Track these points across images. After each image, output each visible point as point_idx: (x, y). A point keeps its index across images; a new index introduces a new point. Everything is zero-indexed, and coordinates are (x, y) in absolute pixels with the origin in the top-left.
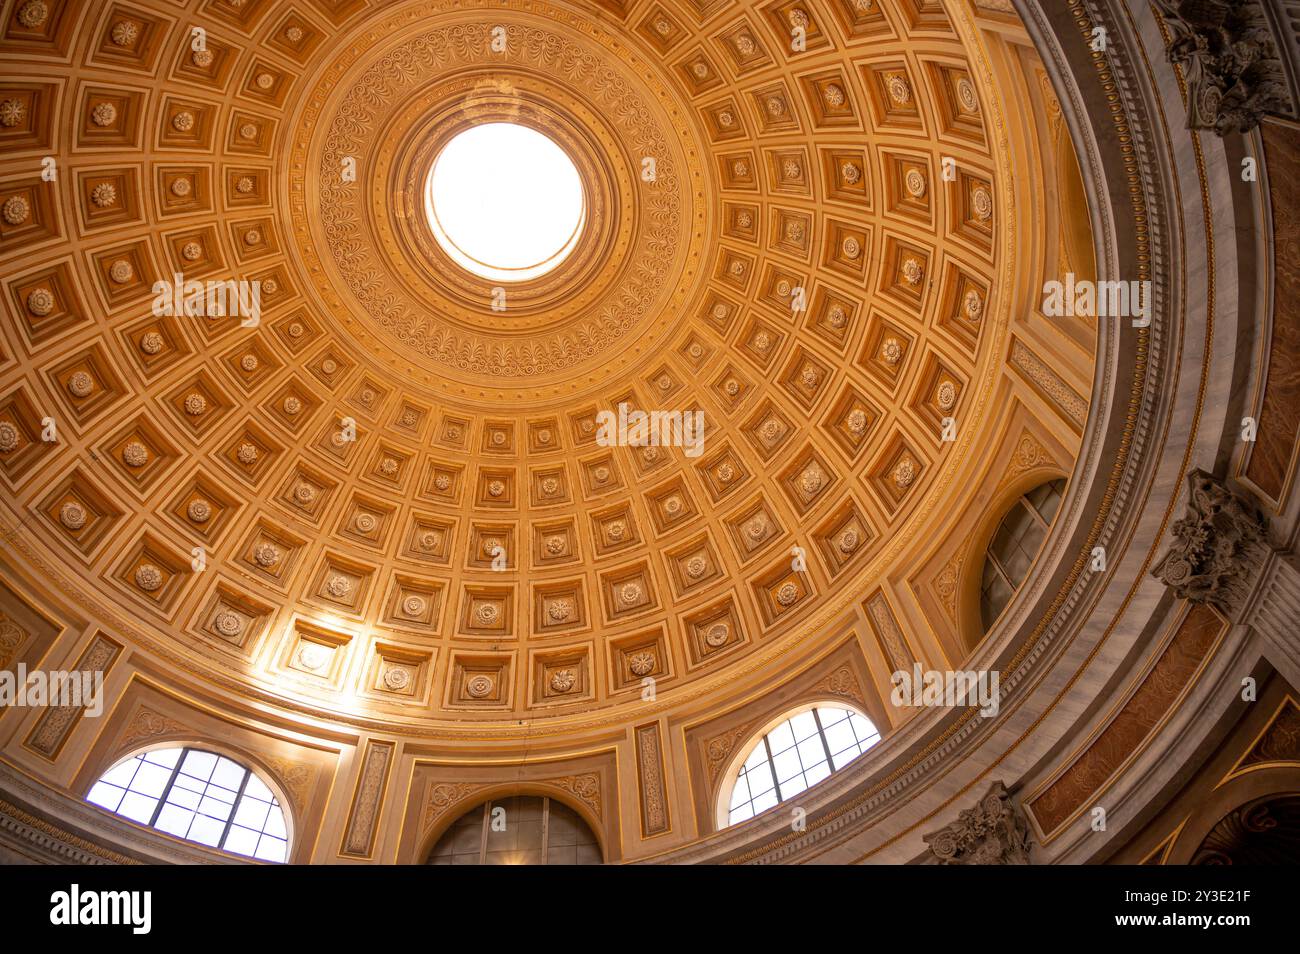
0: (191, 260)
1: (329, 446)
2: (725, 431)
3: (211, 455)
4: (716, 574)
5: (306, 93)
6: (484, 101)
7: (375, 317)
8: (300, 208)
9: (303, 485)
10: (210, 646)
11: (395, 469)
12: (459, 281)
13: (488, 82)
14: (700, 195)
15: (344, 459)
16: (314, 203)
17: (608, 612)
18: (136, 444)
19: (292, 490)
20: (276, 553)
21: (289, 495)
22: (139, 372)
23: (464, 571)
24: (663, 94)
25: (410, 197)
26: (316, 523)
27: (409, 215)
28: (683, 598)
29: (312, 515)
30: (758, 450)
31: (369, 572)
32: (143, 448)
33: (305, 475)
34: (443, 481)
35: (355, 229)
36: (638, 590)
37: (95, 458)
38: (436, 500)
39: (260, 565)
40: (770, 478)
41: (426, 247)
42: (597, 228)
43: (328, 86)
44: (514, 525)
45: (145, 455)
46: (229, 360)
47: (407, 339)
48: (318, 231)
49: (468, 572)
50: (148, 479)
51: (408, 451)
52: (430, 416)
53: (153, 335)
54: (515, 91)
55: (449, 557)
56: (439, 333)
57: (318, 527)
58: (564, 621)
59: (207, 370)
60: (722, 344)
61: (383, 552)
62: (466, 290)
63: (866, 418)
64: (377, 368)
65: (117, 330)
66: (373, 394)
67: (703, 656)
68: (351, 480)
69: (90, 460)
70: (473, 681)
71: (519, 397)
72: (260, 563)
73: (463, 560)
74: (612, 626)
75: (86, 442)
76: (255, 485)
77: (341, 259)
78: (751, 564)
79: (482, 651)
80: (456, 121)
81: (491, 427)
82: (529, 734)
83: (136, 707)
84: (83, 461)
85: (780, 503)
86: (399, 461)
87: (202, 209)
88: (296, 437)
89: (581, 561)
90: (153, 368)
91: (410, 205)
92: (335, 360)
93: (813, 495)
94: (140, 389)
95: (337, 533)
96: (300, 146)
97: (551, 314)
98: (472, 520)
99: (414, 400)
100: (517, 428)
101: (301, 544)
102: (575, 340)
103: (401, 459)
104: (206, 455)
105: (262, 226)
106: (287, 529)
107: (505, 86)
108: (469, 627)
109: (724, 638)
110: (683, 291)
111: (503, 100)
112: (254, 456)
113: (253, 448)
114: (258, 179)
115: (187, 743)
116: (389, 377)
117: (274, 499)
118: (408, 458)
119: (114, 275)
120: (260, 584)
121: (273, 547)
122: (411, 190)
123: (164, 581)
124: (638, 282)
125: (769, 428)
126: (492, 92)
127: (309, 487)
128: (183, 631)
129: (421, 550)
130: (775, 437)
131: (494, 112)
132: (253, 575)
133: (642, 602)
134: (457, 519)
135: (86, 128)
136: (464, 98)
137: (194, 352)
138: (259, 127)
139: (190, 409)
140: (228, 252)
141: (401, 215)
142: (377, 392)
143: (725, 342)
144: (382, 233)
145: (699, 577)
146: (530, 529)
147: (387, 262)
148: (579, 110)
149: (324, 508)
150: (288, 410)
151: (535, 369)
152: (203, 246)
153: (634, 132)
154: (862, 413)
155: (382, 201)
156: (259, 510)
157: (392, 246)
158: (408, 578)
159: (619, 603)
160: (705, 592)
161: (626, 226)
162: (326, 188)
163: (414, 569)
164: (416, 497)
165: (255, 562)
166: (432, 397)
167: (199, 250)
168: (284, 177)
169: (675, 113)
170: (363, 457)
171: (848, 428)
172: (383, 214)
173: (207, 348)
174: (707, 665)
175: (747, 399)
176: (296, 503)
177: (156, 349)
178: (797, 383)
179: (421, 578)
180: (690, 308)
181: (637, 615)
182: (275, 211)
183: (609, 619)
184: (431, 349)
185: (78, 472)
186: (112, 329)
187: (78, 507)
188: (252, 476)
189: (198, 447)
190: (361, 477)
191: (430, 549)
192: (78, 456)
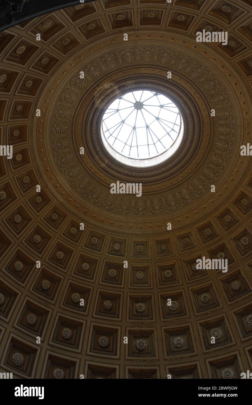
0: (39, 243)
1: (138, 281)
3: (94, 316)
5: (36, 150)
6: (102, 97)
7: (121, 214)
8: (64, 193)
9: (137, 305)
11: (171, 274)
12: (145, 174)
13: (98, 89)
14: (223, 67)
15: (147, 283)
16: (67, 187)
18: (65, 329)
19: (134, 310)
20: (144, 342)
21: (135, 313)
22: (48, 300)
23: (229, 306)
24: (173, 39)
25: (102, 155)
26: (152, 319)
27: (106, 163)
29: (149, 316)
31: (188, 328)
32: (68, 329)
33: (136, 300)
35: (90, 184)
37: (53, 346)
41: (122, 171)
43: (41, 140)
45: (70, 331)
46: (77, 271)
47: (140, 214)
48: (77, 196)
49: (231, 305)
50: (77, 341)
51: (172, 263)
53: (44, 282)
54: (112, 84)
55: (218, 302)
57: (154, 320)
59: (72, 281)
61: (188, 316)
64: (137, 235)
65: (31, 290)
66: (141, 246)
69: (52, 349)
71: (205, 208)
72: (140, 351)
73: (226, 300)
75: (46, 342)
76: (118, 317)
77: (92, 200)
81: (201, 230)
84: (50, 350)
86: (170, 269)
87: (30, 221)
88: (122, 286)
90: (52, 295)
91: (104, 159)
92: (117, 242)
94: (53, 307)
95: (164, 318)
96: (47, 170)
97: (194, 162)
100: (213, 223)
101: (152, 332)
102: (213, 166)
103: (172, 268)
104: (92, 317)
105: (55, 210)
106: (142, 329)
107: (106, 86)
108: (246, 333)
111: (109, 91)
112: (111, 305)
113: (108, 301)
116: (143, 235)
117: (129, 318)
118: (174, 265)
119: (17, 270)
120: (145, 361)
121: (141, 340)
122: (100, 153)
124: (223, 122)
126: (103, 91)
127: (140, 304)
129: (205, 305)
132: (140, 358)
134: (211, 282)
136: (94, 102)
137: (63, 278)
138: (29, 175)
140: (49, 229)
141: (103, 165)
142: (143, 245)
146: (248, 268)
148: (143, 71)
149: (152, 310)
150: (112, 276)
151: (203, 191)
152: (40, 235)
153: (173, 62)
155: (92, 166)
156: (126, 327)
158: (206, 322)
161: (200, 102)
162: (68, 177)
163: (207, 316)
164: (188, 282)
165: (137, 351)
167: (39, 237)
168: (50, 186)
169: (184, 42)
170: (154, 277)
172: (96, 170)
173: (66, 273)
176: (139, 315)
177: (49, 286)
179: (212, 319)
182: (56, 201)
184: (153, 211)
185: (50, 356)
186: (29, 291)
187: (58, 370)
188: (115, 314)
189: (87, 316)
190: (159, 287)
191: (208, 302)
192: (47, 350)
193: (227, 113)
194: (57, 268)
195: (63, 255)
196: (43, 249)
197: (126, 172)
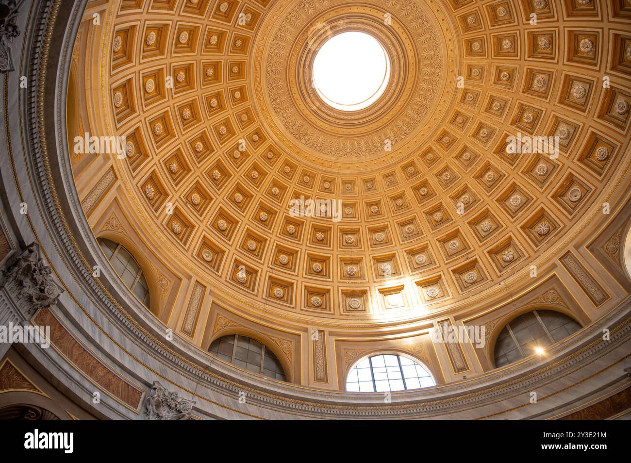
0: (256, 178)
1: (347, 216)
2: (515, 99)
3: (308, 245)
4: (555, 167)
5: (253, 88)
6: (315, 38)
7: (331, 155)
8: (278, 133)
9: (347, 237)
10: (353, 316)
11: (377, 209)
12: (353, 117)
13: (312, 29)
15: (355, 218)
16: (282, 127)
17: (510, 215)
18: (282, 256)
19: (344, 241)
20: (354, 268)
21: (345, 243)
22: (266, 229)
23: (432, 234)
25: (313, 98)
26: (361, 248)
27: (317, 106)
28: (544, 188)
29: (357, 246)
30: (539, 96)
31: (394, 256)
32: (285, 256)
33: (345, 232)
34: (399, 202)
35: (302, 126)
36: (519, 197)
37: (272, 269)
38: (402, 212)
39: (351, 276)
40: (554, 105)
41: (332, 114)
42: (394, 53)
43: (258, 79)
44: (441, 202)
45: (287, 258)
47: (348, 155)
48: (290, 137)
49: (434, 233)
50: (293, 266)
51: (378, 199)
52: (377, 179)
53: (262, 213)
54: (325, 24)
55: (422, 231)
56: (359, 144)
57: (363, 249)
58: (491, 230)
59: (287, 214)
60: (486, 61)
61: (394, 245)
62: (358, 119)
63: (590, 41)
64: (345, 174)
65: (250, 219)
67: (573, 209)
68: (363, 224)
69: (271, 270)
70: (466, 277)
71: (408, 147)
72: (351, 275)
73: (429, 230)
74: (516, 220)
75: (266, 265)
76: (330, 246)
77: (304, 141)
78: (571, 152)
79: (462, 262)
80: (310, 55)
81: (404, 168)
82: (507, 287)
83: (342, 351)
84: (269, 272)
85: (567, 113)
86: (377, 205)
87: (248, 157)
89: (482, 200)
90: (269, 225)
91: (315, 101)
92: (327, 181)
93: (585, 98)
94: (270, 235)
95: (372, 247)
96: (263, 110)
97: (399, 104)
98: (422, 211)
99: (367, 177)
100: (416, 161)
101: (361, 260)
102: (417, 107)
103: (377, 204)
105: (270, 149)
106: (352, 257)
107: (319, 25)
108: (449, 256)
109: (579, 194)
110: (451, 50)
111: (322, 31)
112: (323, 236)
113: (320, 233)
114: (257, 132)
115: (369, 355)
116: (351, 174)
117: (340, 248)
118: (379, 201)
119: (237, 201)
120: (356, 283)
121: (351, 267)
122: (311, 95)
123: (322, 300)
124: (428, 62)
125: (538, 82)
126: (316, 31)
127: (349, 236)
128: (341, 315)
129: (409, 235)
130: (544, 84)
131: (322, 39)
132: (351, 281)
133: (524, 202)
134: (415, 214)
135: (197, 156)
136: (307, 43)
137: (278, 211)
138: (246, 113)
139: (291, 232)
140: (266, 166)
141: (314, 108)
142: (351, 183)
143: (488, 58)
144: (312, 120)
145: (546, 173)
146: (449, 200)
147: (321, 130)
148: (354, 9)
149: (360, 241)
151: (407, 131)
152: (257, 171)
154: (587, 40)
155: (305, 108)
156: (337, 255)
157: (320, 123)
158: (410, 249)
159: (512, 208)
160: (554, 178)
161: (407, 42)
162: (282, 118)
163: (411, 244)
164: (393, 215)
165: (348, 276)
166: (373, 171)
167: (256, 173)
168: (266, 125)
170: (362, 212)
171: (584, 53)
172: (308, 112)
174: (578, 212)
175: (516, 77)
176: (349, 245)
177: (266, 218)
178: (539, 50)
179: (416, 246)
180: (460, 56)
181: (526, 208)
182: (271, 140)
183: (513, 218)
184: (360, 152)
185: (270, 277)
186: (248, 220)
187: (278, 289)
188: (327, 244)
189: (302, 244)
190: (366, 220)
191: (412, 233)
192: (267, 271)
193: (432, 53)
194: (273, 202)
195: (278, 191)
196: (260, 184)
197: (336, 115)
